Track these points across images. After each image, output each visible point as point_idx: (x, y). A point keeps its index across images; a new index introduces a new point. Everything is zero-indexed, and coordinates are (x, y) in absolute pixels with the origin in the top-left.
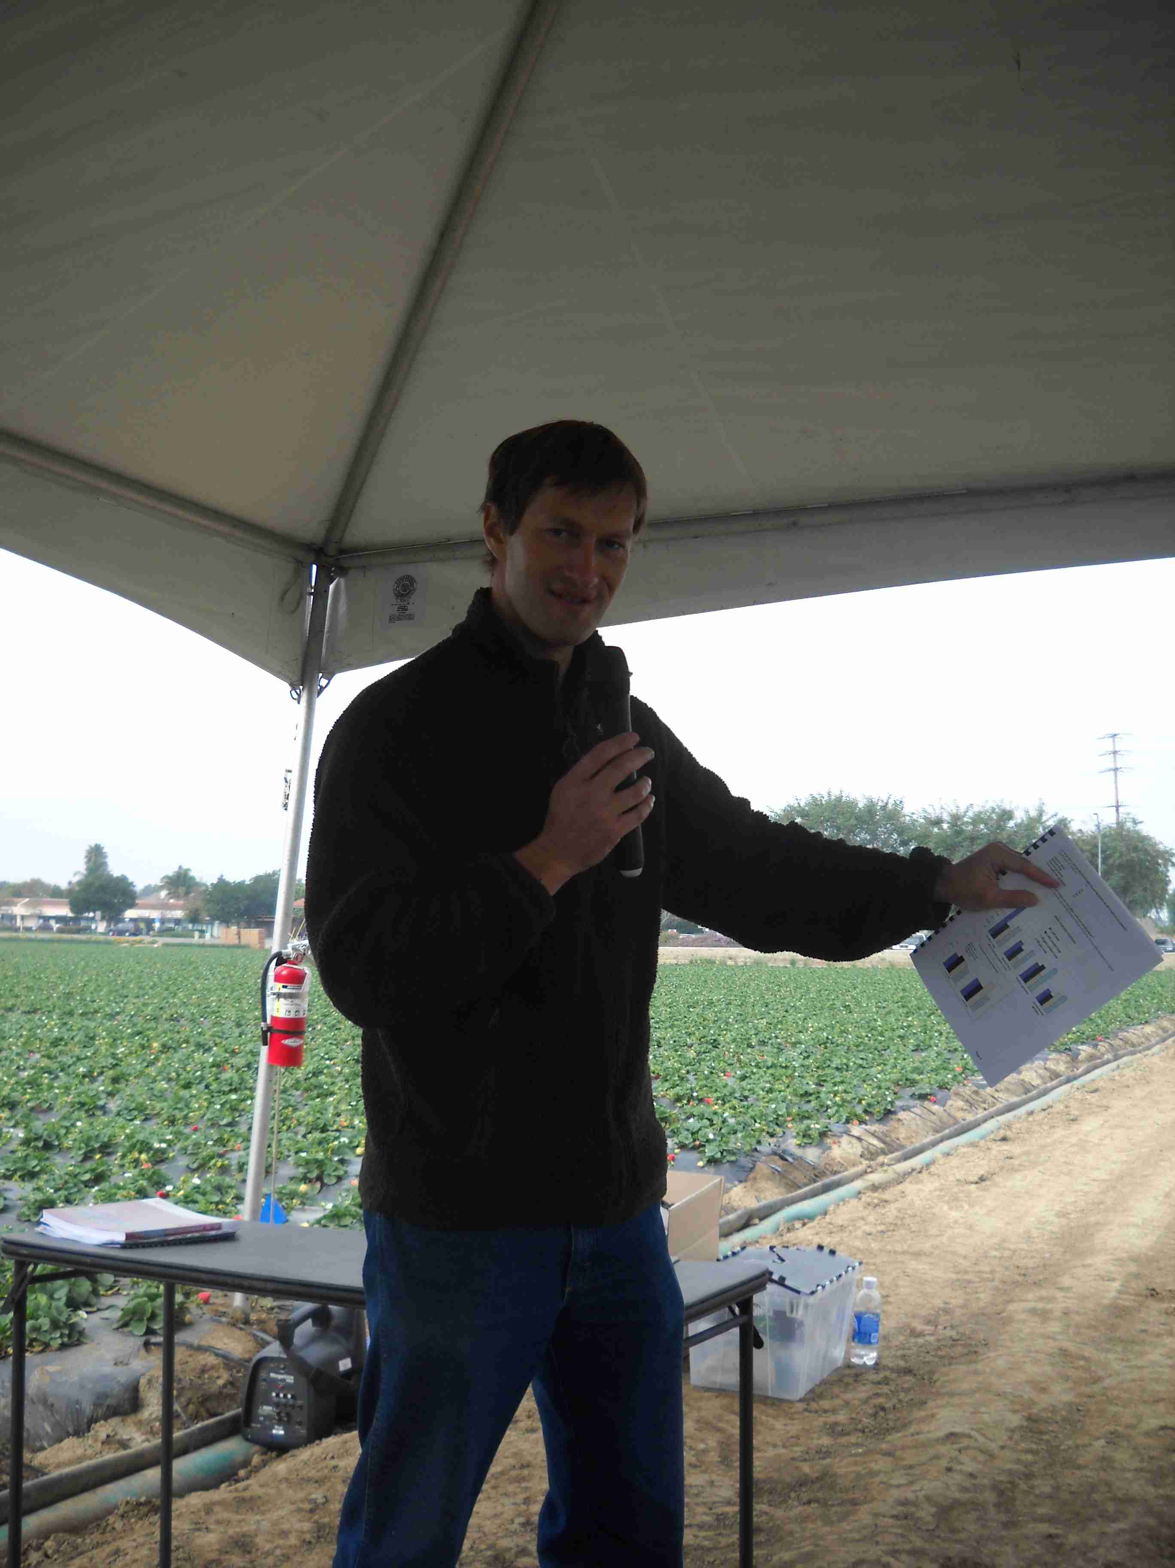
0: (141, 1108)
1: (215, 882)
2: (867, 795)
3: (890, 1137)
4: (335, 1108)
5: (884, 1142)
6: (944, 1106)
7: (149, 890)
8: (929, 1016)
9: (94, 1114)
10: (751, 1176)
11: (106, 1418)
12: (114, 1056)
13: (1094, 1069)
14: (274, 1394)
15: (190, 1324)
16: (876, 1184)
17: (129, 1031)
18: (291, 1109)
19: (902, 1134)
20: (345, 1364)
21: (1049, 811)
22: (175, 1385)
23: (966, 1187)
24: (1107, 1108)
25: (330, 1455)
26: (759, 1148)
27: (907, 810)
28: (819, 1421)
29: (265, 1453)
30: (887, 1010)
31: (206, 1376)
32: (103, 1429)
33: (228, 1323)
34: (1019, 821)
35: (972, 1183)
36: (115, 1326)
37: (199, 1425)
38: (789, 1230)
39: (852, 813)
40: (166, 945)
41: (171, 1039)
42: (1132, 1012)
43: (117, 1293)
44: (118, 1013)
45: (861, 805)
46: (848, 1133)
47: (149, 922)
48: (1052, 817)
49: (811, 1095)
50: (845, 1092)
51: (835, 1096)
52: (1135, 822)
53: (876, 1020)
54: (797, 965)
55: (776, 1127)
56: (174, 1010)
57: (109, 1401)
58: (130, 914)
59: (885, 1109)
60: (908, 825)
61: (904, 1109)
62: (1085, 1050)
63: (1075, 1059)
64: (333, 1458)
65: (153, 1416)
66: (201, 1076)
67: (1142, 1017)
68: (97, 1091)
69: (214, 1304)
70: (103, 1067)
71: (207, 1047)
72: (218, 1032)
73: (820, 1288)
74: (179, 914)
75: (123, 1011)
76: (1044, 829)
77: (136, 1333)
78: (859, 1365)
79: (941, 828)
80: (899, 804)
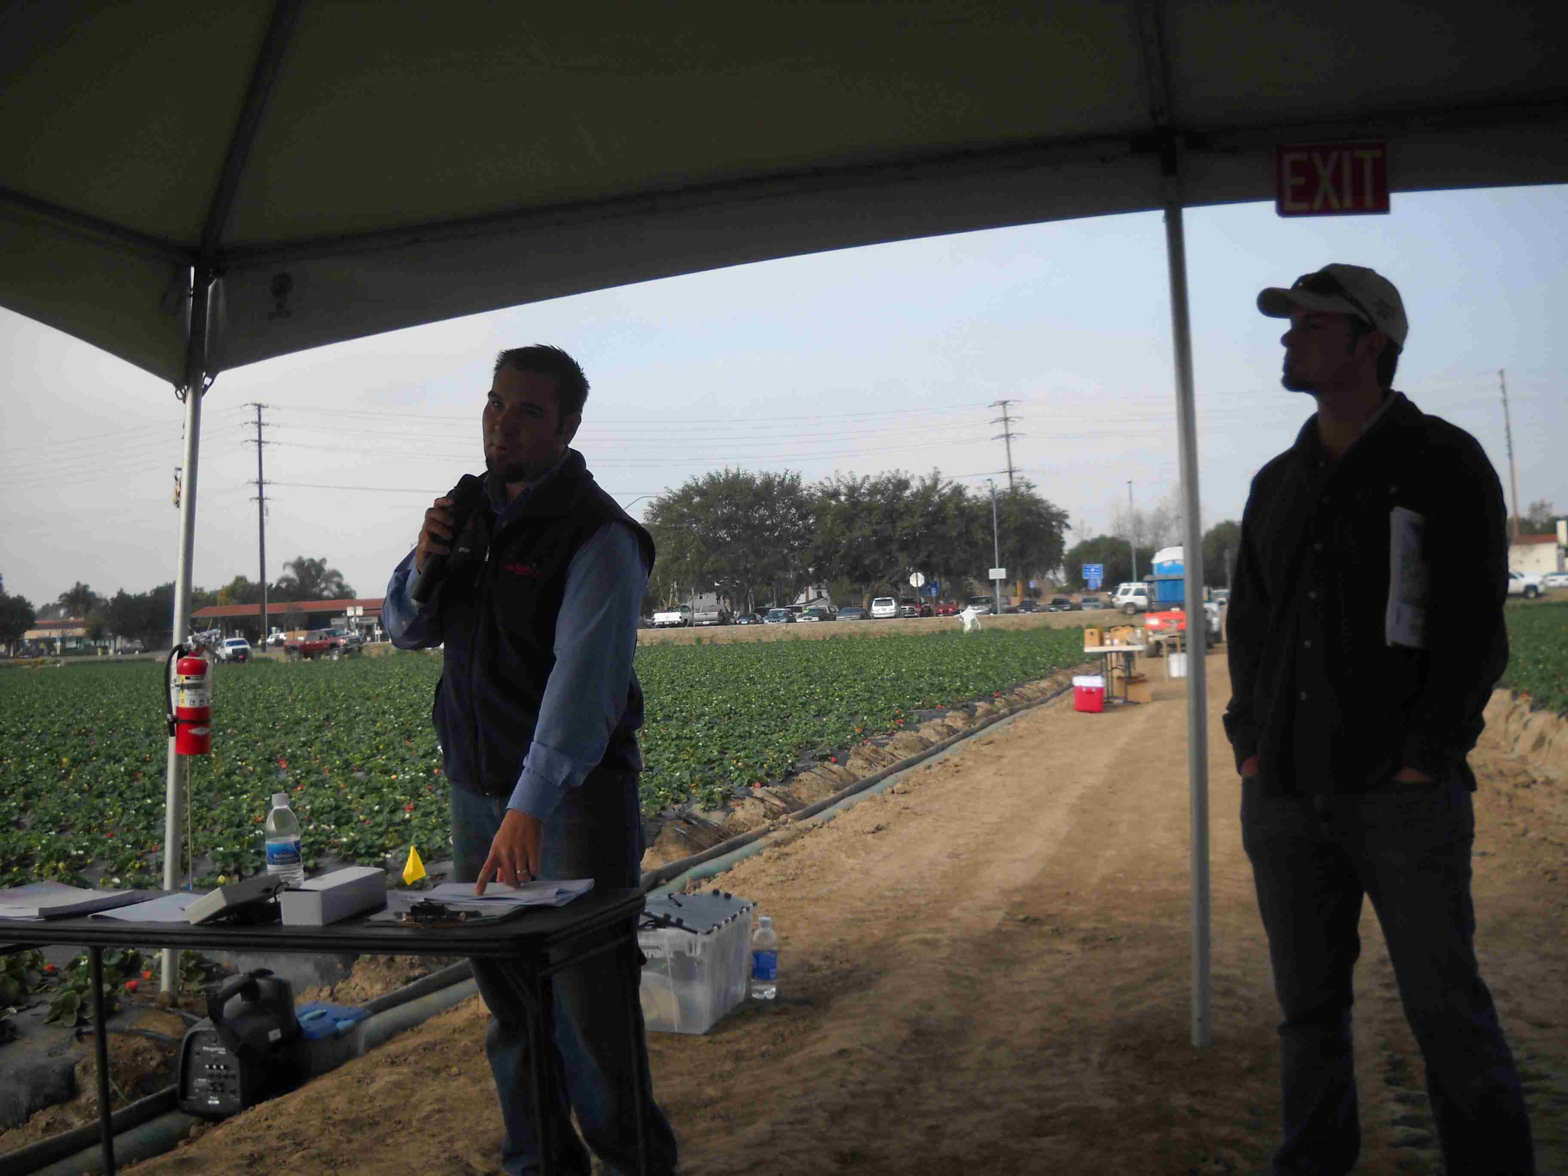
0: (55, 821)
1: (115, 595)
2: (764, 470)
3: (792, 797)
4: (249, 805)
5: (786, 802)
6: (844, 764)
7: (47, 610)
8: (832, 683)
9: (8, 831)
10: (658, 839)
11: (44, 1108)
12: (24, 773)
13: (991, 724)
14: (207, 1066)
15: (121, 1012)
16: (779, 841)
17: (37, 748)
18: (205, 809)
19: (804, 794)
20: (275, 1035)
21: (944, 479)
22: (110, 1069)
23: (864, 837)
24: (1000, 757)
25: (264, 1118)
26: (663, 813)
27: (804, 483)
28: (723, 1050)
29: (202, 1124)
30: (790, 680)
31: (139, 1059)
32: (42, 1117)
33: (157, 1008)
34: (915, 490)
35: (869, 833)
36: (46, 1020)
37: (136, 1103)
38: (695, 888)
39: (750, 489)
40: (69, 664)
41: (81, 753)
42: (1029, 669)
43: (46, 991)
44: (25, 733)
45: (758, 482)
46: (750, 795)
47: (50, 642)
48: (947, 485)
49: (714, 762)
50: (747, 757)
51: (738, 762)
52: (1029, 486)
53: (779, 690)
54: (703, 643)
55: (680, 793)
56: (81, 725)
57: (47, 1091)
58: (30, 635)
59: (787, 771)
60: (806, 499)
61: (808, 769)
62: (982, 706)
63: (971, 715)
64: (266, 1119)
65: (91, 1101)
66: (113, 785)
67: (1038, 672)
68: (9, 807)
69: (142, 992)
70: (13, 785)
71: (117, 758)
72: (127, 742)
73: (715, 927)
74: (80, 631)
75: (29, 730)
76: (940, 497)
77: (67, 1025)
78: (760, 1000)
79: (838, 501)
80: (795, 480)
